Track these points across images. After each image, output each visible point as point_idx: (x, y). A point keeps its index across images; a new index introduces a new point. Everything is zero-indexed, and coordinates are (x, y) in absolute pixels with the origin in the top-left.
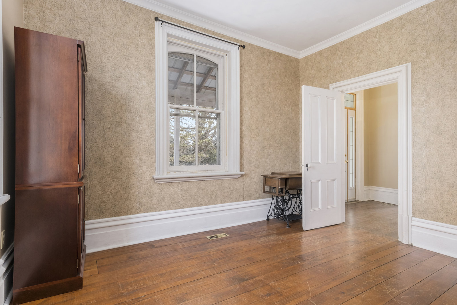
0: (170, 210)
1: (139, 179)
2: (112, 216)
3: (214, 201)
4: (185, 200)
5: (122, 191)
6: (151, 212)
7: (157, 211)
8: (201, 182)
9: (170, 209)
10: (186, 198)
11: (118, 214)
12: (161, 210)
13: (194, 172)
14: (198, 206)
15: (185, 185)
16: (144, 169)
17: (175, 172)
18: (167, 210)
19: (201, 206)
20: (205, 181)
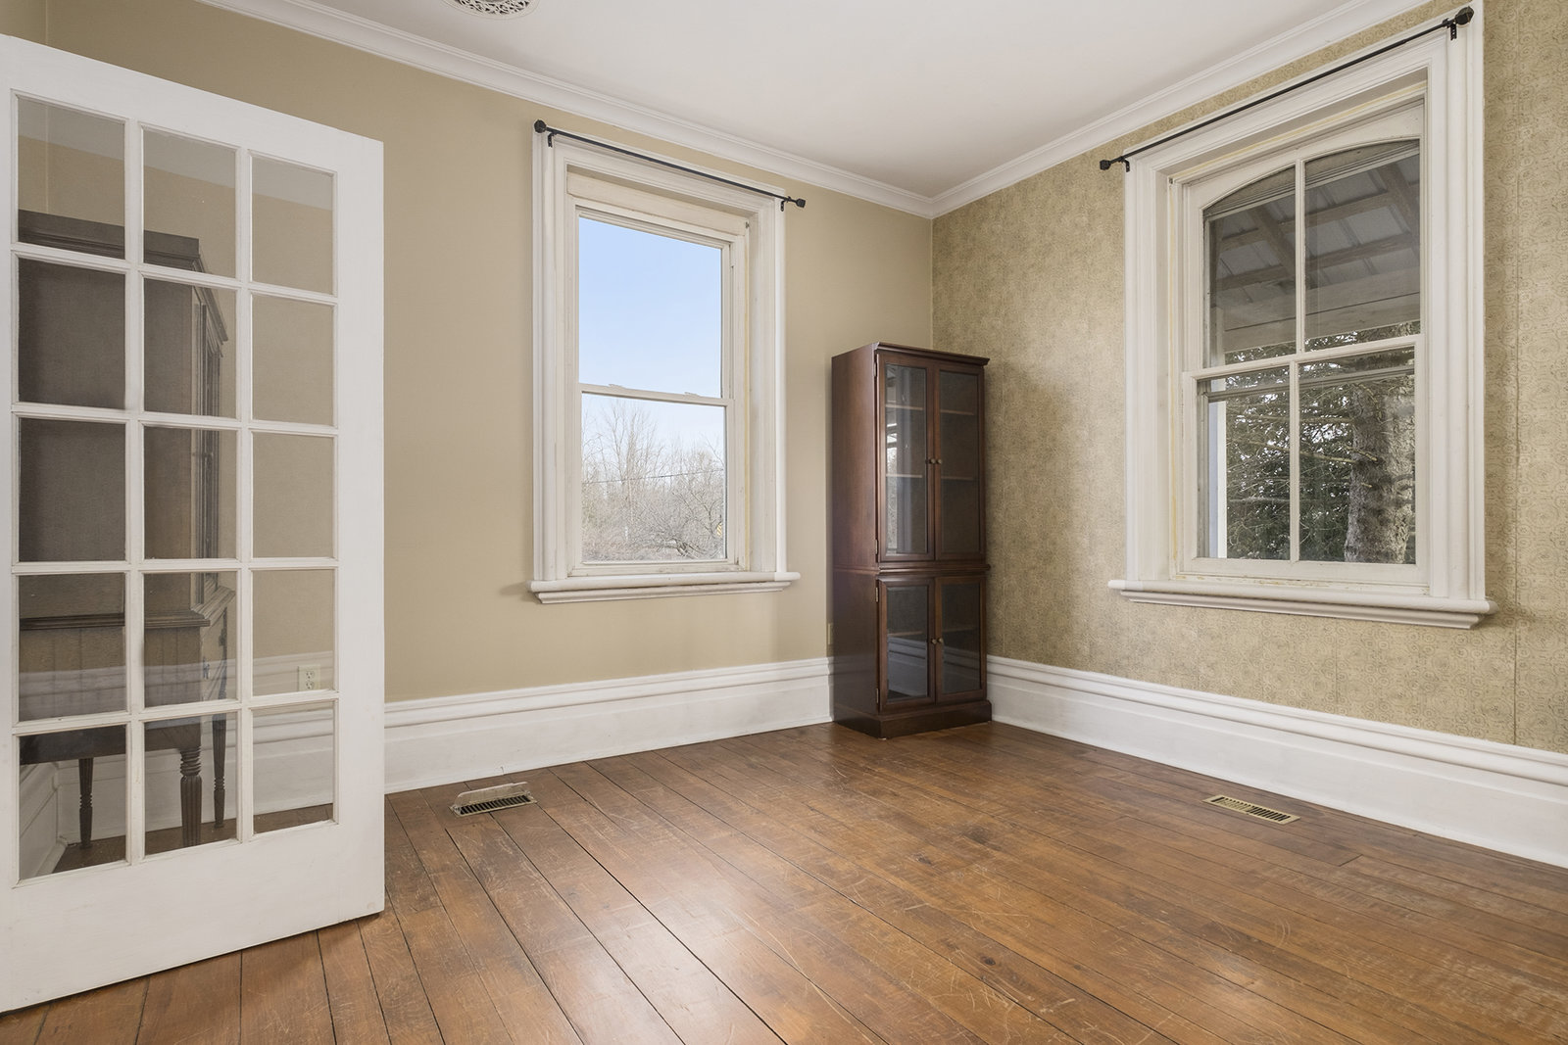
0: (1166, 684)
1: (1090, 585)
2: (1039, 661)
3: (1335, 701)
4: (1211, 666)
5: (1056, 608)
6: (1116, 675)
7: (1131, 678)
8: (1274, 617)
9: (1165, 681)
10: (1217, 663)
11: (1049, 660)
12: (1140, 678)
13: (1269, 581)
14: (1261, 699)
15: (1213, 619)
16: (1099, 561)
17: (1201, 576)
18: (1158, 682)
19: (1272, 702)
20: (1291, 618)
